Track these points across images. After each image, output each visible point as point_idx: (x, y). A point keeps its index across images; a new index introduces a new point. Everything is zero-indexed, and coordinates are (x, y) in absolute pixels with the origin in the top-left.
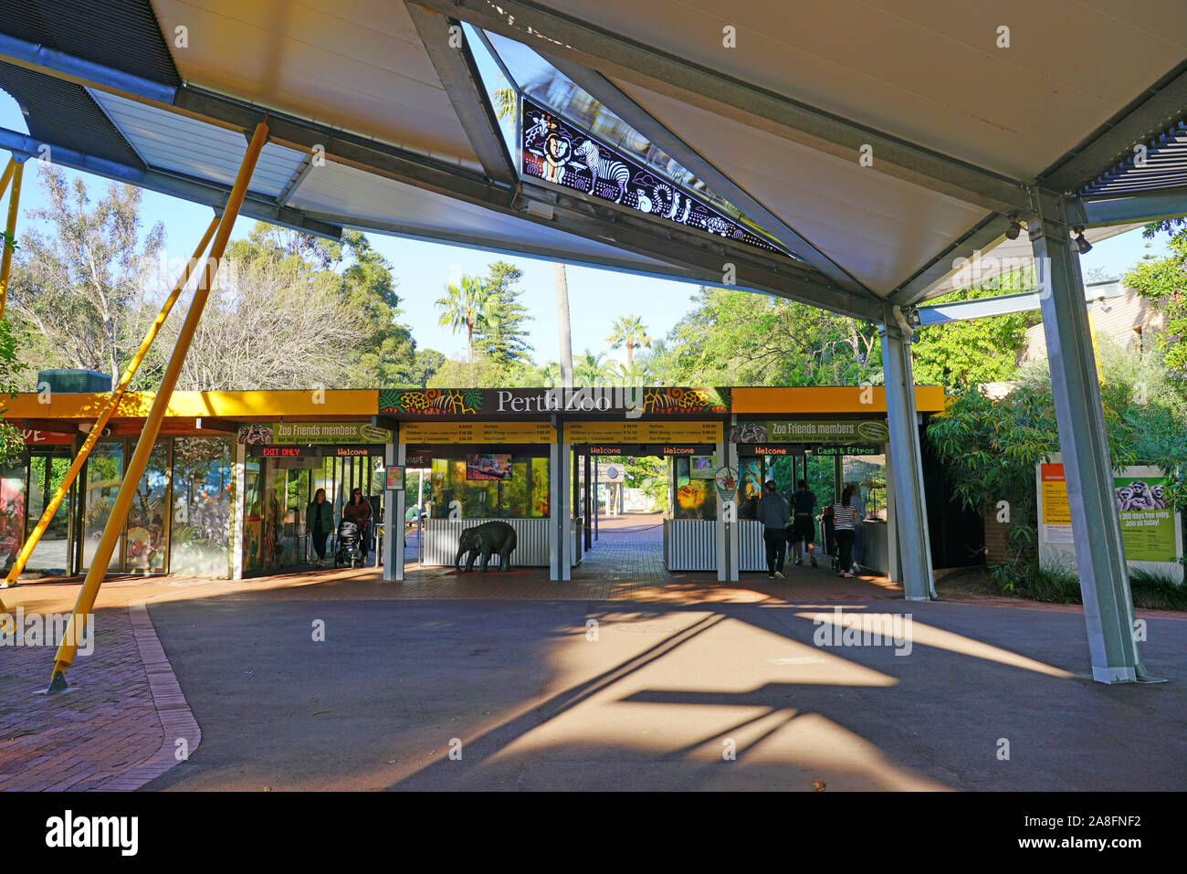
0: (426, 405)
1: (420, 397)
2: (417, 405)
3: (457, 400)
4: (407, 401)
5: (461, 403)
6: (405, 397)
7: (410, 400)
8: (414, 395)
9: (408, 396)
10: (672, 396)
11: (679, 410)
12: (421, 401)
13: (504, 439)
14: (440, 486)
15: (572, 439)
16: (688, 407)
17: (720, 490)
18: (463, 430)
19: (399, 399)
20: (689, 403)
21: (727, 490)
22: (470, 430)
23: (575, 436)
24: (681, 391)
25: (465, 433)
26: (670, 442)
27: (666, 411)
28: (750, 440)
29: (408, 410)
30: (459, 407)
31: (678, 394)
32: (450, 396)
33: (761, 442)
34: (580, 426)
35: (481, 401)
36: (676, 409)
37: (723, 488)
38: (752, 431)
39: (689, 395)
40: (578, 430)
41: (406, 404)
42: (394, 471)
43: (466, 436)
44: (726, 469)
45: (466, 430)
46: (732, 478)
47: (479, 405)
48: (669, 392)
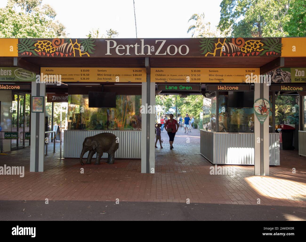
0: (53, 50)
1: (48, 44)
2: (46, 50)
3: (76, 46)
4: (39, 47)
5: (79, 49)
6: (38, 44)
7: (42, 46)
8: (44, 42)
9: (40, 43)
10: (236, 44)
11: (241, 55)
12: (49, 47)
13: (110, 79)
14: (73, 111)
15: (156, 79)
16: (248, 52)
17: (257, 114)
18: (83, 73)
19: (33, 45)
20: (248, 49)
21: (262, 114)
22: (87, 73)
23: (159, 77)
24: (243, 40)
25: (84, 75)
26: (223, 82)
27: (231, 55)
28: (278, 81)
29: (40, 54)
30: (77, 52)
31: (240, 42)
32: (71, 44)
33: (286, 82)
34: (162, 71)
35: (93, 47)
36: (239, 53)
37: (260, 113)
38: (280, 75)
39: (249, 43)
40: (160, 73)
41: (38, 49)
42: (37, 100)
43: (86, 77)
44: (262, 100)
45: (86, 73)
46: (265, 106)
47: (92, 50)
48: (233, 41)
